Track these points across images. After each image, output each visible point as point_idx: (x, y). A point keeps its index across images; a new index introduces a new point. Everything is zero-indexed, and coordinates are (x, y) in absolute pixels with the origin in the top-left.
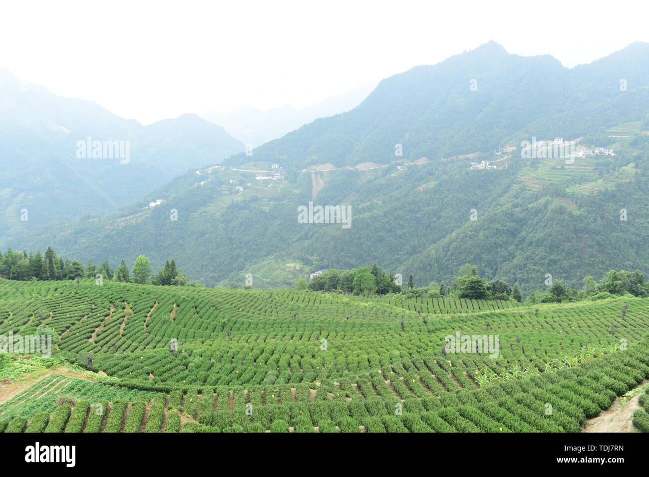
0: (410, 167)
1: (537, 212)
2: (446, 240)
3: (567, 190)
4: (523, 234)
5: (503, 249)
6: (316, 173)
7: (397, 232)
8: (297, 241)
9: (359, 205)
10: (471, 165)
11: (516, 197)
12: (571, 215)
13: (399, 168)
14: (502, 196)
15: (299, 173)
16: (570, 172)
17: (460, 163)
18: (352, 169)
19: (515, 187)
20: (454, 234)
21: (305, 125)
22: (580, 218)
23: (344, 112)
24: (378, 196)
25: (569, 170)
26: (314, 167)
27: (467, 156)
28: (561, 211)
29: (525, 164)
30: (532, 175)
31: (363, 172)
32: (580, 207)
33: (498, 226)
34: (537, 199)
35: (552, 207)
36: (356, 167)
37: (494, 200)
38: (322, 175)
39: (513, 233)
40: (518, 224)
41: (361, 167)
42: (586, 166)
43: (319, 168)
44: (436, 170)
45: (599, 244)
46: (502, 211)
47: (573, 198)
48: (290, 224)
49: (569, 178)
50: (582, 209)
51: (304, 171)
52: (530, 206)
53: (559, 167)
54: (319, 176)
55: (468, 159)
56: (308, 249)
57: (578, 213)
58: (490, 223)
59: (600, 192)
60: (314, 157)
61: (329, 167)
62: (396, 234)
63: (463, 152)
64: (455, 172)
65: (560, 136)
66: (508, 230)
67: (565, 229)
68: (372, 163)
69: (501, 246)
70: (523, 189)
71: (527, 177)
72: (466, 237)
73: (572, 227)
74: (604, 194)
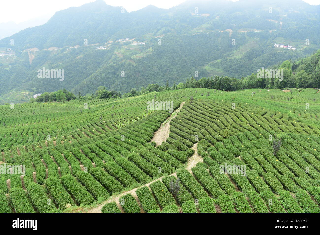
0: (72, 49)
1: (122, 65)
2: (90, 77)
3: (131, 57)
4: (118, 73)
5: (111, 79)
6: (30, 52)
7: (70, 76)
8: (25, 82)
9: (52, 65)
10: (97, 48)
11: (114, 60)
12: (133, 66)
13: (67, 49)
14: (109, 60)
15: (22, 52)
16: (132, 50)
17: (92, 47)
18: (47, 50)
19: (114, 56)
20: (93, 75)
21: (22, 31)
22: (136, 67)
23: (40, 25)
24: (60, 61)
25: (131, 50)
26: (29, 49)
27: (95, 44)
28: (130, 65)
29: (116, 48)
30: (119, 52)
31: (52, 51)
32: (136, 63)
33: (109, 71)
34: (122, 60)
35: (127, 63)
36: (49, 49)
37: (106, 61)
38: (33, 53)
39: (114, 73)
40: (116, 70)
41: (51, 49)
42: (137, 48)
43: (32, 50)
44: (83, 50)
45: (142, 75)
46: (110, 65)
47: (133, 60)
48: (20, 75)
49: (131, 53)
50: (137, 64)
51: (24, 51)
52: (119, 63)
53: (128, 49)
54: (31, 53)
55: (95, 46)
56: (31, 85)
57: (135, 65)
58: (106, 70)
59: (142, 58)
60: (28, 45)
61: (36, 49)
62: (69, 76)
63: (93, 43)
64: (91, 51)
65: (128, 37)
66: (112, 72)
67: (132, 71)
68: (55, 47)
69: (110, 78)
70: (116, 57)
71: (117, 53)
72: (97, 76)
73: (134, 70)
74: (143, 58)
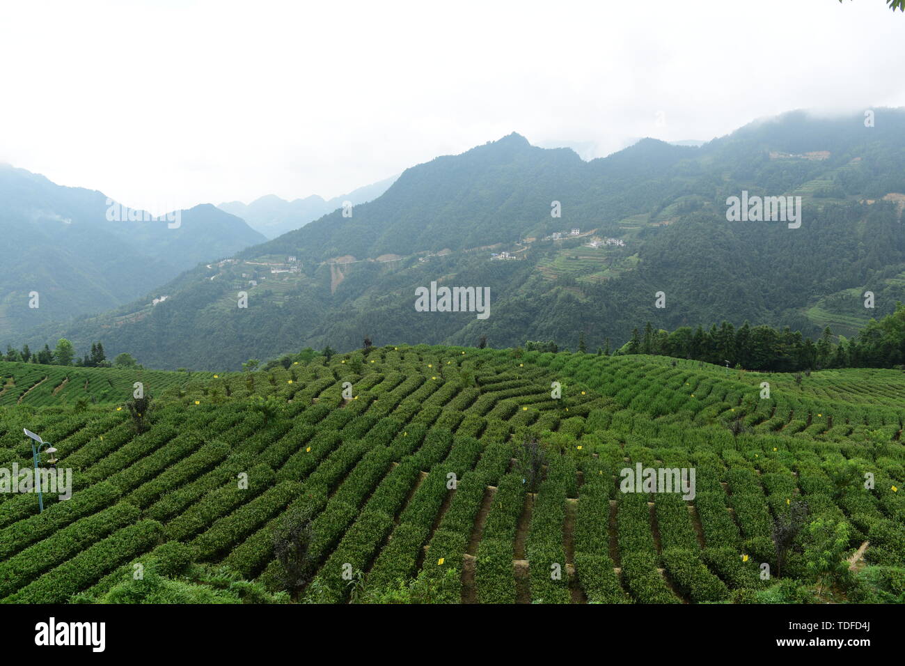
0: (431, 259)
1: (548, 301)
2: (462, 332)
3: (577, 279)
4: (535, 323)
5: (516, 339)
6: (336, 266)
7: (415, 325)
8: (312, 336)
9: (377, 298)
10: (492, 256)
11: (533, 287)
12: (577, 303)
13: (421, 259)
14: (520, 286)
15: (318, 266)
16: (584, 262)
17: (481, 255)
18: (373, 261)
19: (533, 278)
20: (469, 325)
21: (325, 215)
22: (586, 306)
23: (366, 202)
24: (398, 289)
25: (583, 260)
26: (334, 260)
27: (489, 247)
28: (569, 299)
29: (544, 254)
30: (549, 265)
31: (384, 264)
32: (587, 295)
33: (512, 316)
34: (550, 288)
35: (561, 296)
36: (378, 259)
37: (512, 290)
38: (342, 268)
39: (526, 323)
40: (531, 314)
41: (383, 259)
42: (600, 256)
43: (339, 261)
44: (457, 261)
45: (603, 331)
46: (516, 301)
47: (582, 287)
48: (305, 319)
49: (582, 268)
50: (589, 298)
51: (324, 263)
52: (542, 295)
53: (574, 257)
54: (338, 268)
55: (489, 250)
56: (322, 345)
57: (585, 301)
58: (504, 313)
59: (606, 281)
60: (334, 249)
61: (349, 259)
62: (414, 327)
63: (485, 244)
64: (475, 263)
65: (576, 227)
66: (520, 320)
67: (572, 318)
68: (393, 255)
69: (514, 336)
70: (540, 279)
71: (544, 268)
72: (480, 327)
73: (579, 315)
74: (610, 283)
